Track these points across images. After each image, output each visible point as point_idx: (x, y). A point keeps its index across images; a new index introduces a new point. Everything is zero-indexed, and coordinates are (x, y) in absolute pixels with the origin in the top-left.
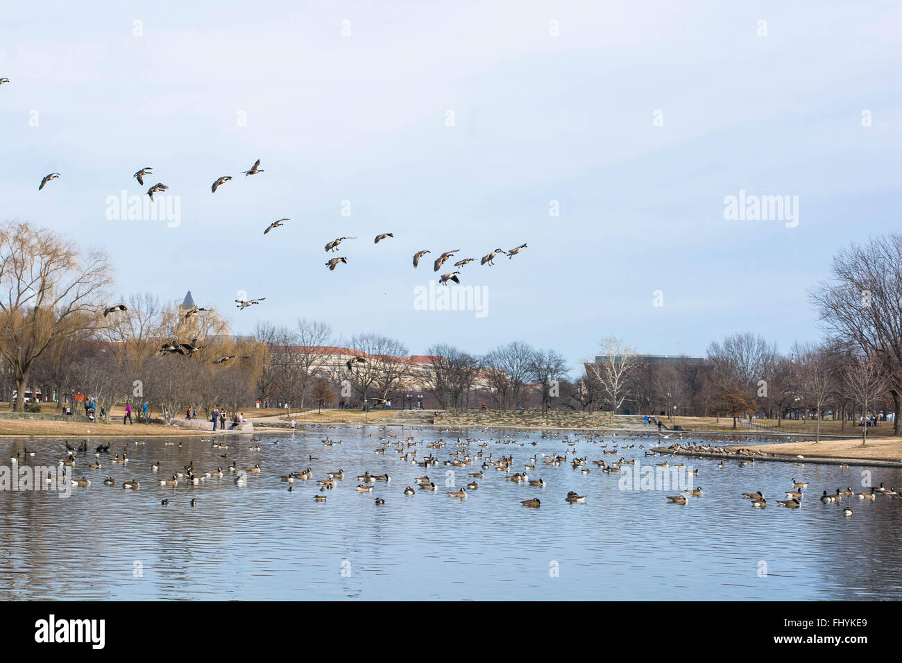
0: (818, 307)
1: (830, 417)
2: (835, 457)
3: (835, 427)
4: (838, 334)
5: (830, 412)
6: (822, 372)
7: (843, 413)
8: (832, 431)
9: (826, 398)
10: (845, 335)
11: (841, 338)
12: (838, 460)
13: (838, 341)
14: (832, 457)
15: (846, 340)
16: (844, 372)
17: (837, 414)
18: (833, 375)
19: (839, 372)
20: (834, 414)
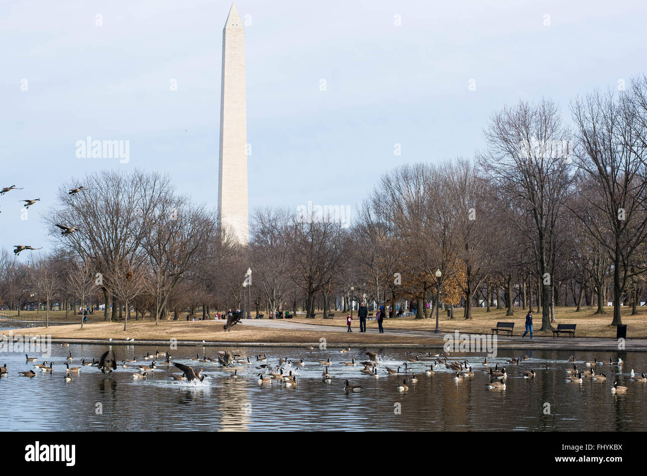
0: (47, 225)
1: (57, 308)
2: (60, 338)
3: (60, 315)
4: (62, 246)
5: (57, 304)
6: (50, 275)
7: (66, 305)
8: (59, 319)
9: (54, 294)
10: (68, 247)
11: (65, 249)
12: (63, 340)
13: (63, 251)
14: (58, 338)
15: (68, 251)
16: (67, 274)
17: (62, 305)
18: (59, 277)
19: (63, 274)
20: (60, 306)
